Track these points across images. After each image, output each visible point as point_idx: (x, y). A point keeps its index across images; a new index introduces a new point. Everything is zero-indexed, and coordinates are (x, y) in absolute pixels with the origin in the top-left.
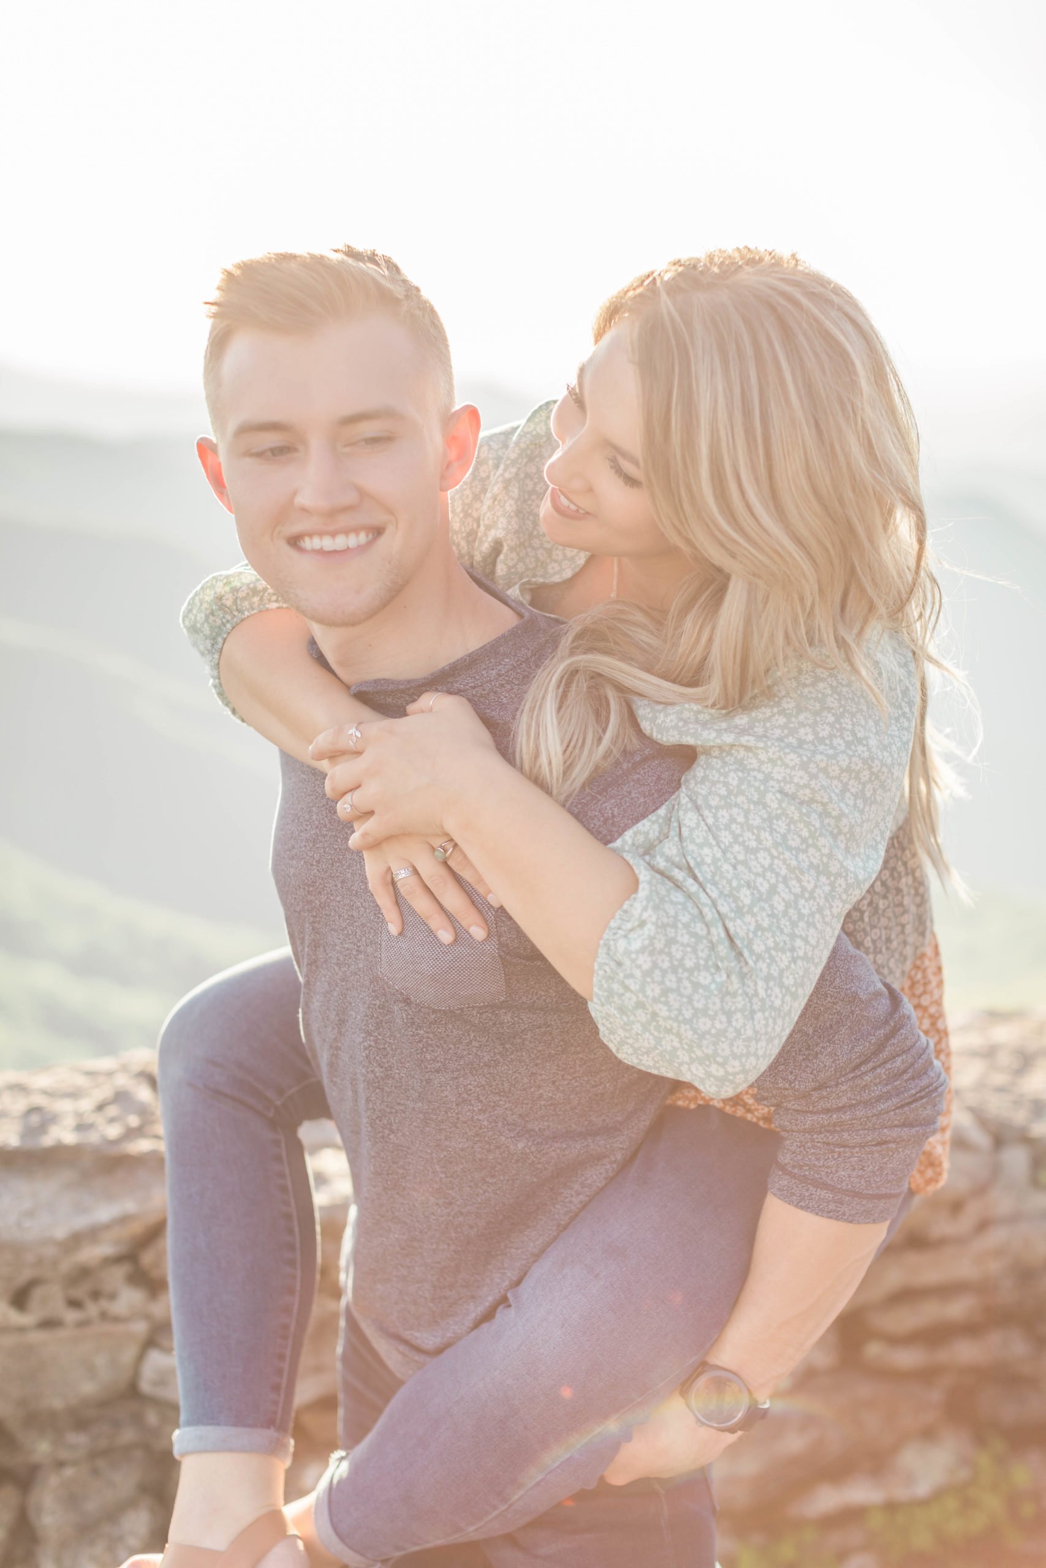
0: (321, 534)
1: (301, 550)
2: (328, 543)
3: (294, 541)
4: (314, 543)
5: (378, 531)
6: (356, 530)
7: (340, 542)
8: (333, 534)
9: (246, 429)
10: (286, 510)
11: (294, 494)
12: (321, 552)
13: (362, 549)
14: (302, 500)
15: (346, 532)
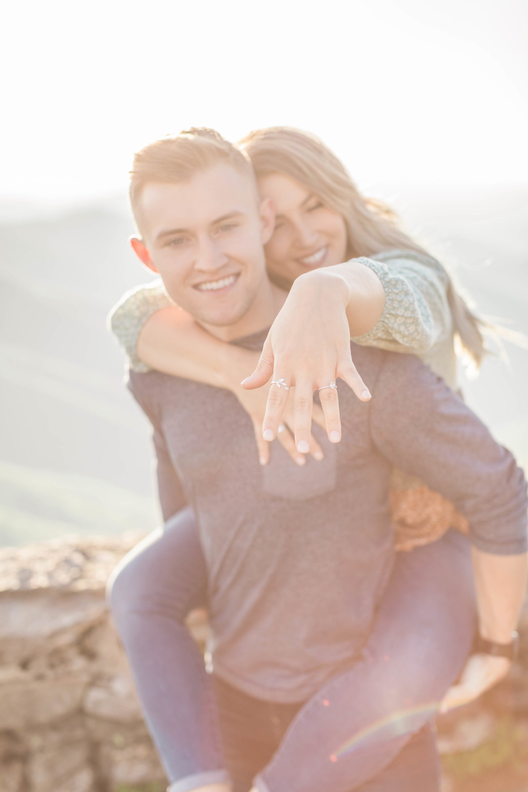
0: (211, 281)
1: (201, 291)
2: (215, 285)
3: (196, 287)
4: (209, 286)
5: (238, 275)
6: (228, 276)
7: (220, 284)
8: (217, 281)
9: (162, 235)
10: (191, 271)
11: (194, 264)
12: (212, 290)
13: (232, 285)
14: (198, 266)
15: (223, 278)
